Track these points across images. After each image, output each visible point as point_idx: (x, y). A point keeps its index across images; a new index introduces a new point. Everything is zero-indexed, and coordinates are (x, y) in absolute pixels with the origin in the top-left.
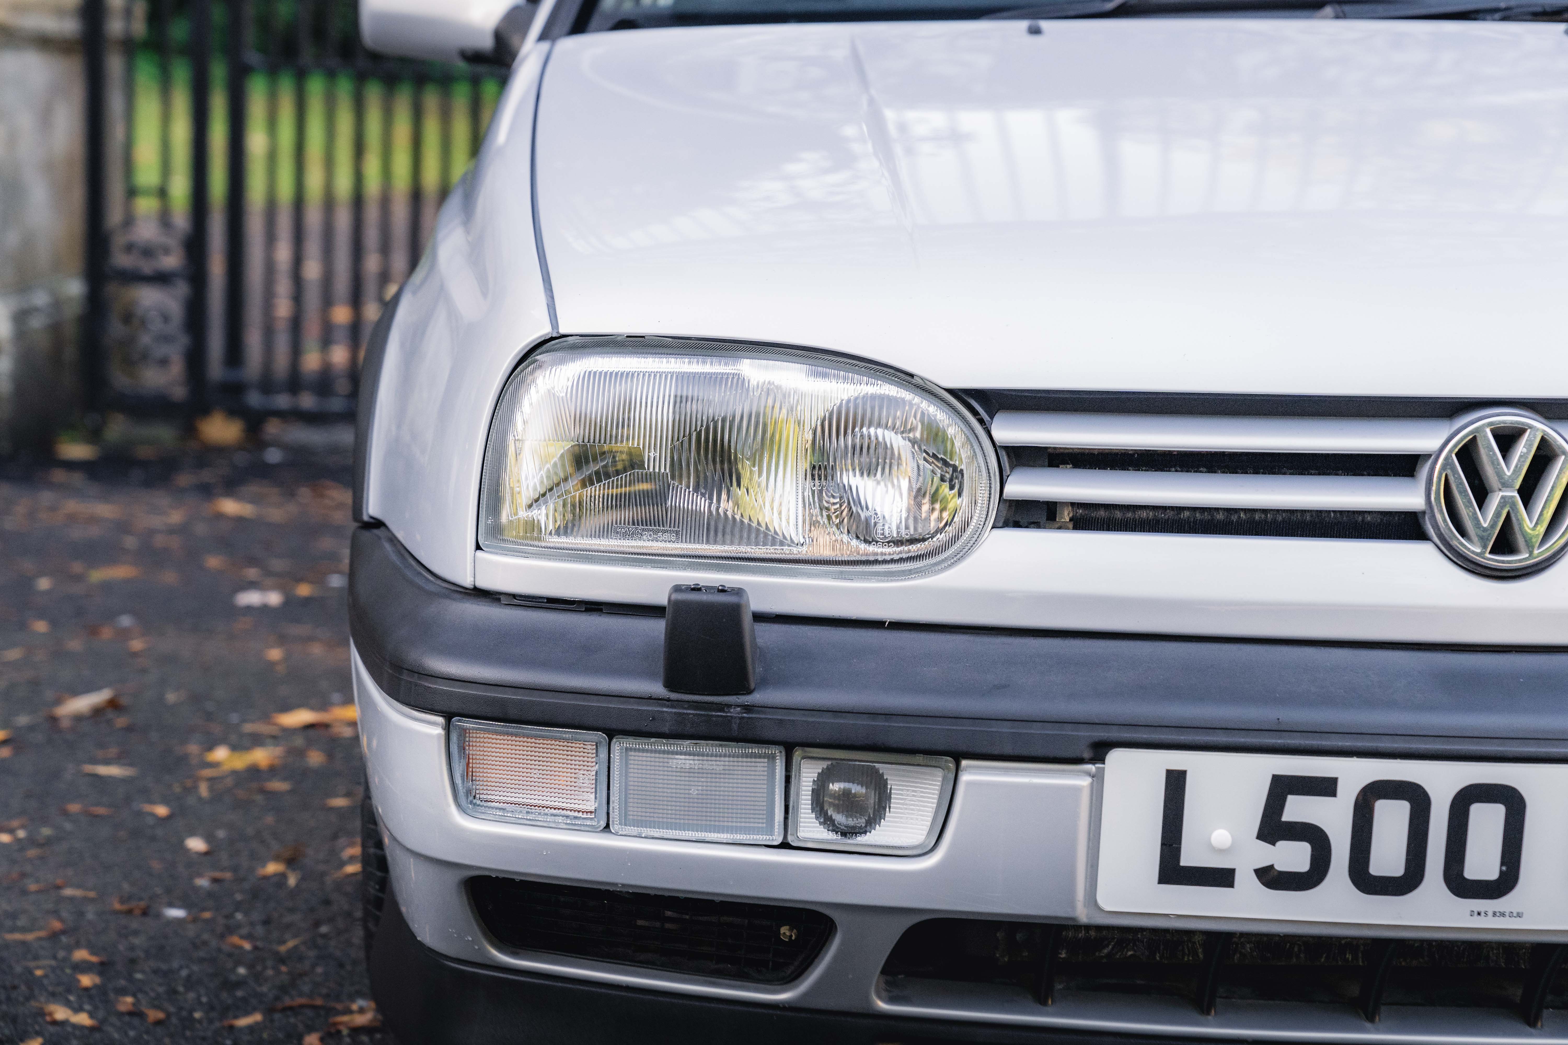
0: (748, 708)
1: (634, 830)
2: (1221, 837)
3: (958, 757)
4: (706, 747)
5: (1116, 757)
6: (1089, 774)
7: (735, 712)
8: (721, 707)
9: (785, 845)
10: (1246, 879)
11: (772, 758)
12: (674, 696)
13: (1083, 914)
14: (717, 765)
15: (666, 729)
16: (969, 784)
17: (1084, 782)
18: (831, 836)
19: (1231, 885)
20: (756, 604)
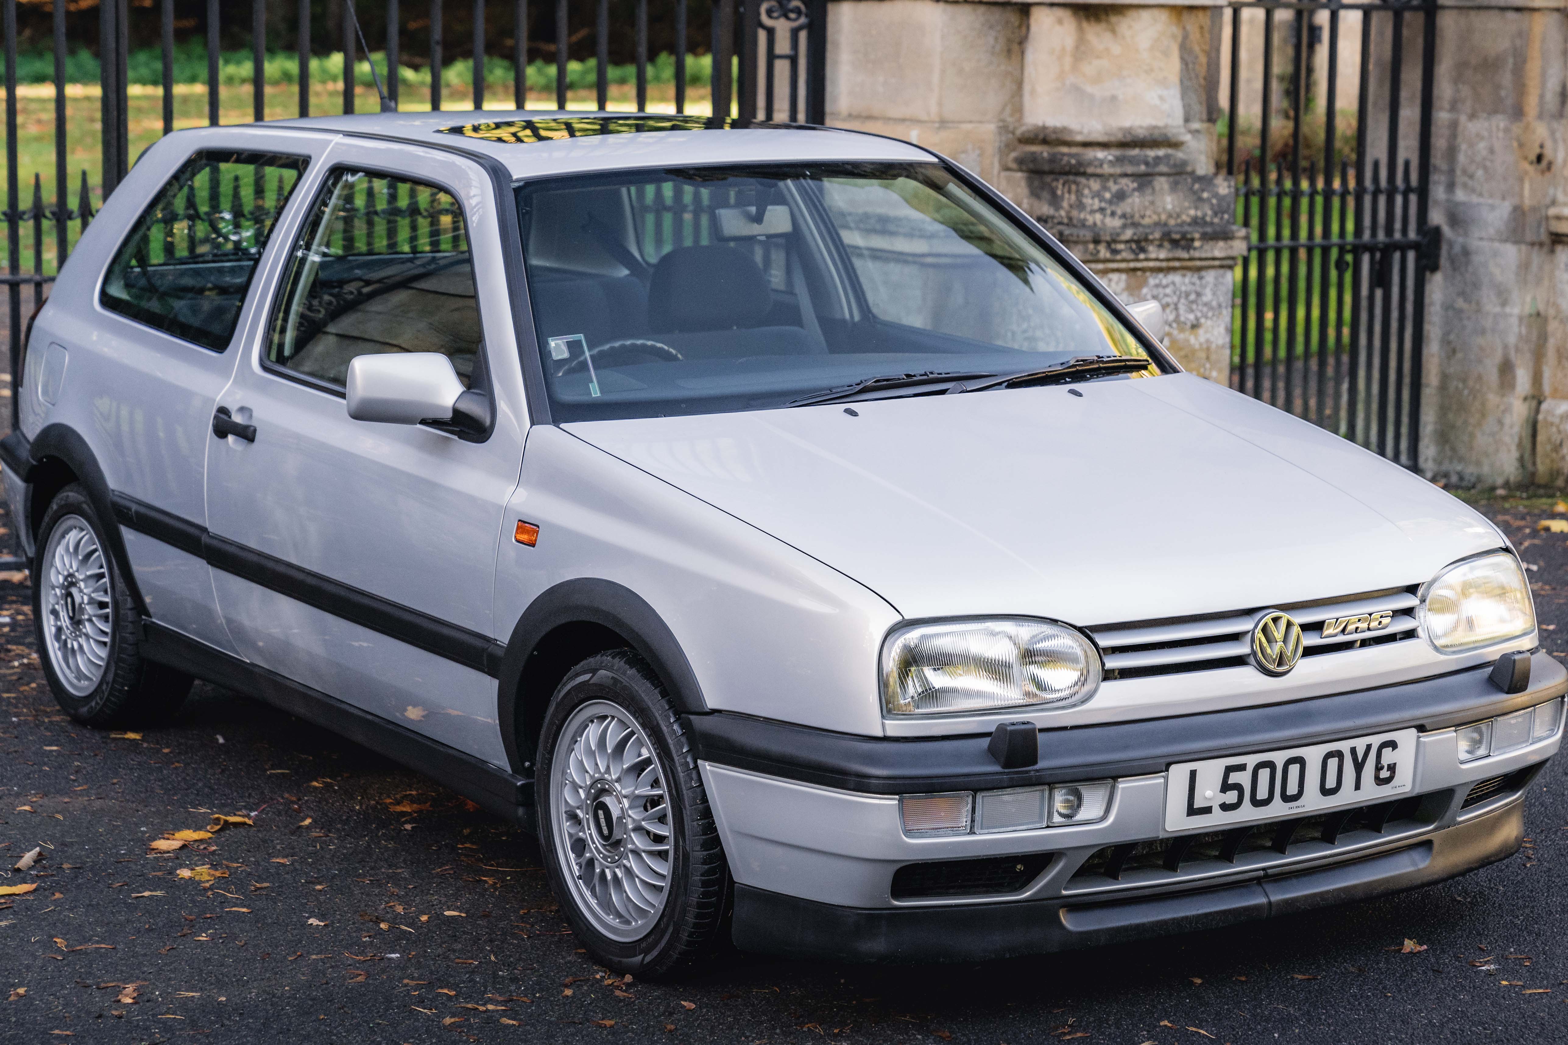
0: (1037, 771)
1: (986, 831)
2: (1209, 793)
3: (1115, 778)
4: (1018, 790)
5: (1173, 768)
6: (1163, 777)
7: (1032, 773)
8: (1027, 772)
9: (1048, 827)
10: (1216, 809)
11: (1043, 791)
12: (1006, 771)
13: (1162, 835)
14: (1020, 797)
15: (1005, 785)
16: (1123, 788)
17: (1162, 780)
18: (1063, 820)
19: (1211, 812)
20: (1039, 725)
